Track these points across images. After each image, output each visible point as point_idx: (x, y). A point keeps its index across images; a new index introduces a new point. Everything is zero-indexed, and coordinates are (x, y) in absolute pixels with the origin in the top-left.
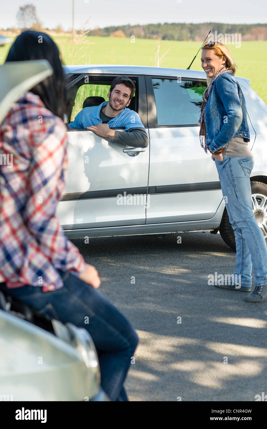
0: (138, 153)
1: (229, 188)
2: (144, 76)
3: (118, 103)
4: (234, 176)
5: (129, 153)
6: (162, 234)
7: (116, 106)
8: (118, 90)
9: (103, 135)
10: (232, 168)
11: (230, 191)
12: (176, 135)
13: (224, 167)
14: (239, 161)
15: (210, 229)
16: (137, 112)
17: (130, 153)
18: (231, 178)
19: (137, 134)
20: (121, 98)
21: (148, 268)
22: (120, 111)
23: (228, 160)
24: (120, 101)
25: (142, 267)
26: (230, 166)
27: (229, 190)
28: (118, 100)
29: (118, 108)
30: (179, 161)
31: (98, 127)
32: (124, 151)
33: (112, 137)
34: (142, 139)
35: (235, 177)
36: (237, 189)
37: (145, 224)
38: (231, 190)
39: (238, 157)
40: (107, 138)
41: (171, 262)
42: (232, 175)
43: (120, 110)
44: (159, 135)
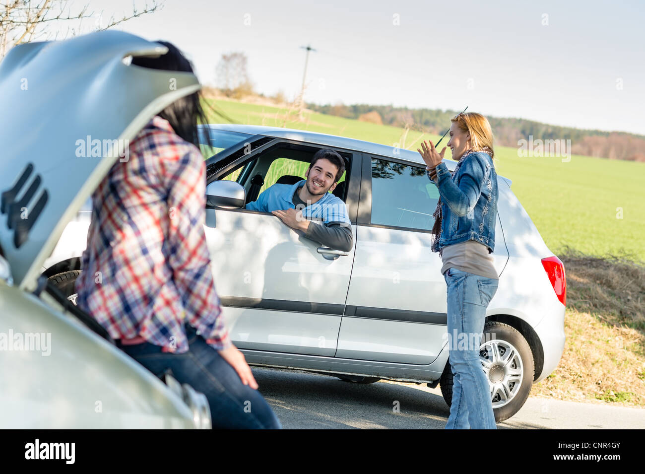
0: (338, 256)
1: (455, 315)
2: (360, 154)
3: (317, 185)
4: (465, 301)
5: (325, 255)
6: (357, 376)
7: (315, 189)
8: (320, 166)
9: (292, 225)
10: (467, 289)
11: (455, 320)
12: (395, 240)
13: (456, 286)
14: (478, 282)
15: (427, 380)
16: (345, 201)
17: (327, 256)
18: (461, 302)
19: (338, 231)
20: (323, 177)
21: (329, 417)
22: (320, 196)
23: (463, 278)
24: (321, 181)
25: (321, 415)
26: (465, 286)
27: (455, 318)
28: (318, 181)
29: (317, 192)
30: (396, 280)
31: (286, 213)
32: (319, 250)
33: (304, 229)
34: (344, 239)
35: (467, 303)
36: (465, 319)
37: (334, 357)
38: (457, 318)
39: (478, 275)
40: (298, 230)
41: (364, 416)
42: (464, 299)
43: (319, 194)
44: (372, 237)
